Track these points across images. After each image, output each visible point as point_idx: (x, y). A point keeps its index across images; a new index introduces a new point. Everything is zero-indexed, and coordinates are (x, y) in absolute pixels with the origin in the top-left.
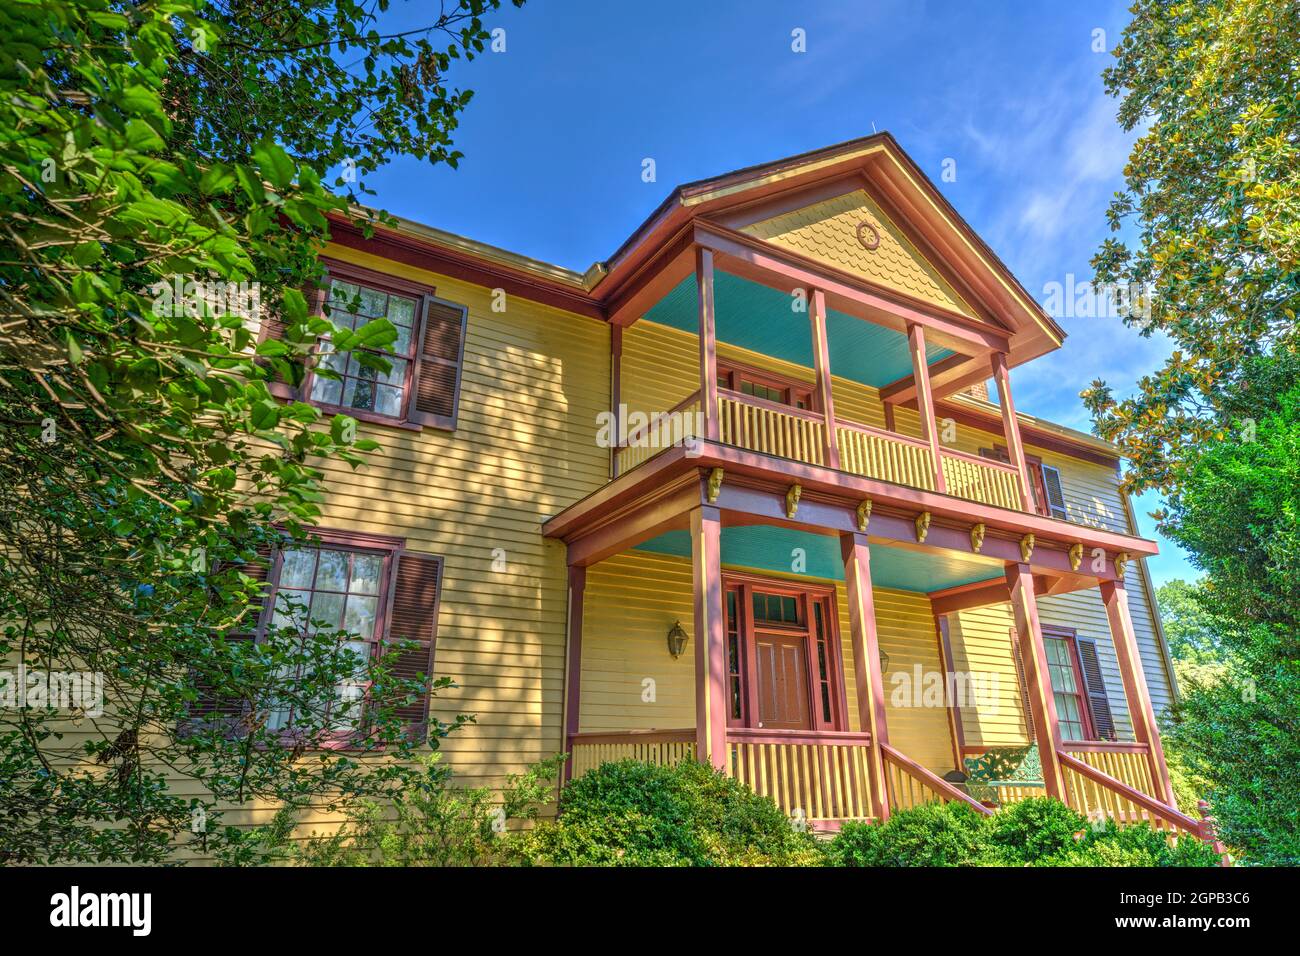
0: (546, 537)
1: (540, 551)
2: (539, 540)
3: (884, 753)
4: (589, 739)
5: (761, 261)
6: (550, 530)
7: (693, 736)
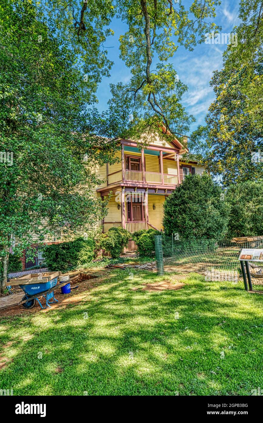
0: (97, 192)
1: (96, 194)
2: (96, 192)
3: (148, 224)
4: (106, 223)
5: (132, 144)
6: (98, 191)
7: (121, 223)
